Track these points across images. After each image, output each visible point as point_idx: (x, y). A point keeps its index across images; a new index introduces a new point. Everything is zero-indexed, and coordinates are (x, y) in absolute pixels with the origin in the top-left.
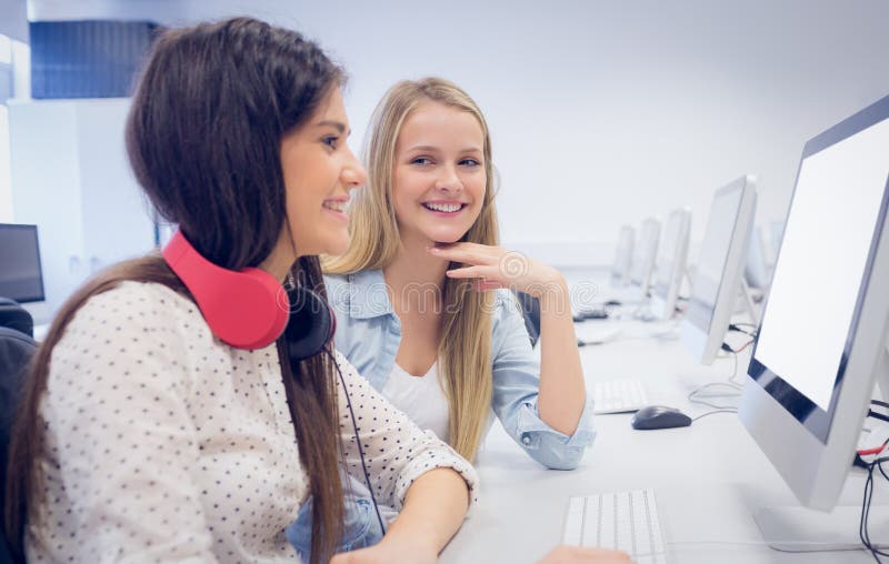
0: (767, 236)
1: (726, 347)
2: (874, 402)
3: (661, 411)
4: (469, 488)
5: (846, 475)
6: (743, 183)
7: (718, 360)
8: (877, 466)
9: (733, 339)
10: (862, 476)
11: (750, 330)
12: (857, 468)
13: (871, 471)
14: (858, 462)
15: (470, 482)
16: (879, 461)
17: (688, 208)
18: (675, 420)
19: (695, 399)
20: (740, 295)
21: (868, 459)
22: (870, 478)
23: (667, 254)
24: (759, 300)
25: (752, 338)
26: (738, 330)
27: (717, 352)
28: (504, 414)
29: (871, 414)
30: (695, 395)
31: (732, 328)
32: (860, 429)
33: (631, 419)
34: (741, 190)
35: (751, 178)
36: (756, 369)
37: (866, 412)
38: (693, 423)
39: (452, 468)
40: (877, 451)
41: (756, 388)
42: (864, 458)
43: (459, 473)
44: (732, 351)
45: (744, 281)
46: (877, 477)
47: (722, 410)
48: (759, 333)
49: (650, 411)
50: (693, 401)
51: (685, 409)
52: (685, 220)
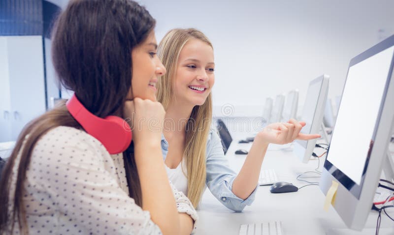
0: (334, 103)
1: (314, 155)
2: (382, 180)
3: (284, 184)
4: (194, 221)
5: (368, 215)
6: (322, 78)
7: (310, 161)
8: (383, 210)
9: (318, 151)
10: (376, 214)
11: (326, 147)
12: (374, 211)
13: (380, 212)
14: (374, 208)
15: (195, 220)
16: (384, 208)
17: (297, 90)
18: (290, 189)
19: (300, 179)
20: (321, 130)
21: (379, 206)
22: (380, 216)
23: (287, 111)
24: (330, 133)
25: (326, 151)
26: (320, 147)
27: (310, 157)
28: (211, 185)
29: (380, 185)
30: (300, 177)
31: (317, 146)
32: (375, 193)
33: (270, 188)
34: (321, 82)
35: (327, 76)
36: (328, 165)
37: (378, 185)
38: (299, 190)
39: (186, 213)
40: (383, 203)
41: (328, 174)
42: (376, 206)
43: (190, 215)
44: (317, 156)
45: (323, 124)
46: (383, 215)
47: (312, 184)
48: (329, 148)
49: (279, 184)
50: (298, 180)
51: (295, 184)
52: (296, 96)
